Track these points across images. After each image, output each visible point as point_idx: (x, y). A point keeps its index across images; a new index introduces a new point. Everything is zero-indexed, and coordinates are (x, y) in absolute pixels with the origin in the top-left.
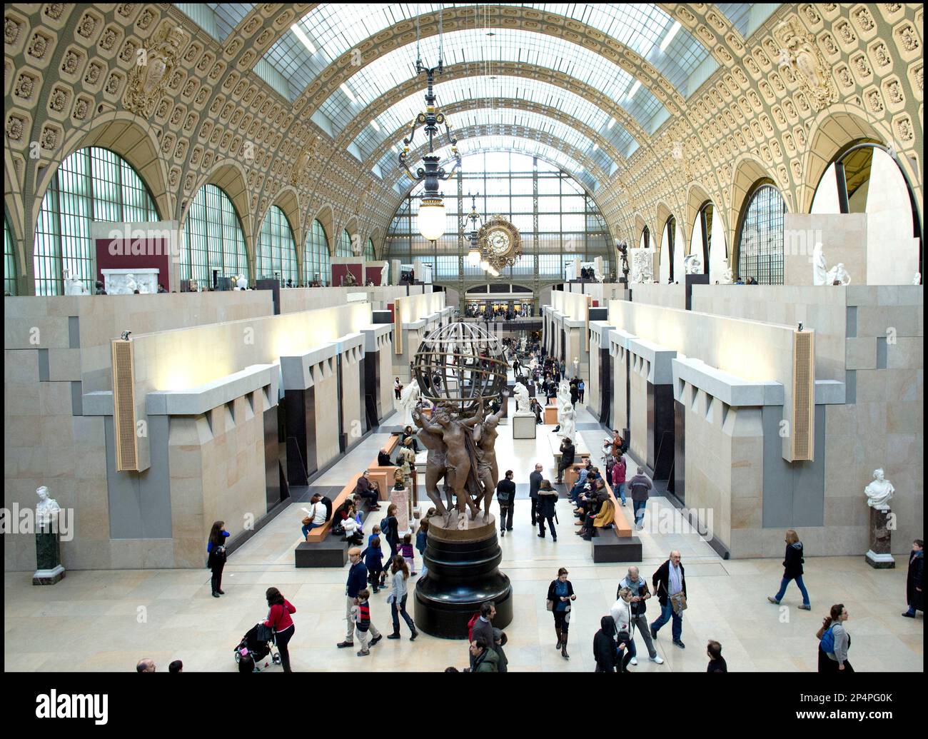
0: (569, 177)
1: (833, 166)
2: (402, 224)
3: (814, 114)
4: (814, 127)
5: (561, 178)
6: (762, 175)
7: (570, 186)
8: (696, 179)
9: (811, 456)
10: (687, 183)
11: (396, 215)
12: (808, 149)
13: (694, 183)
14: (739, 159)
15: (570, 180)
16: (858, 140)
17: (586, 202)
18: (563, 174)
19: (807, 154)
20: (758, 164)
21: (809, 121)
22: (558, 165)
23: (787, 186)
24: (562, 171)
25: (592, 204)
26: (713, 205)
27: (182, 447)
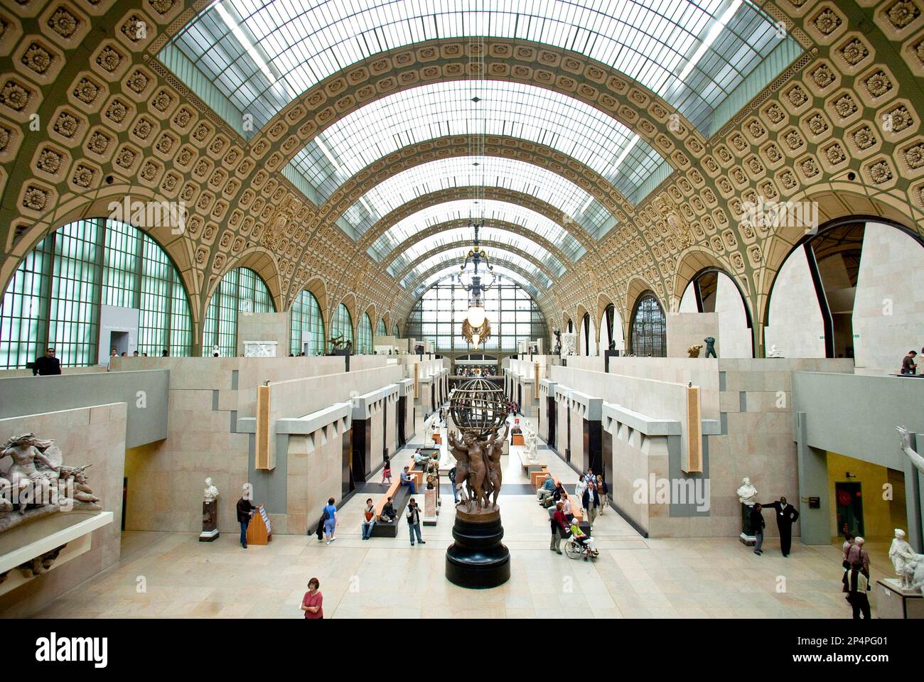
0: (521, 288)
1: (692, 283)
2: (417, 316)
3: (679, 252)
4: (680, 260)
5: (516, 289)
6: (646, 288)
7: (521, 294)
8: (603, 290)
9: (700, 469)
10: (597, 293)
11: (412, 311)
12: (676, 272)
13: (602, 293)
14: (631, 278)
15: (522, 290)
16: (708, 267)
17: (531, 304)
18: (517, 286)
19: (675, 276)
20: (643, 282)
21: (676, 256)
22: (514, 281)
23: (663, 295)
24: (516, 285)
25: (535, 305)
26: (613, 307)
27: (297, 455)
